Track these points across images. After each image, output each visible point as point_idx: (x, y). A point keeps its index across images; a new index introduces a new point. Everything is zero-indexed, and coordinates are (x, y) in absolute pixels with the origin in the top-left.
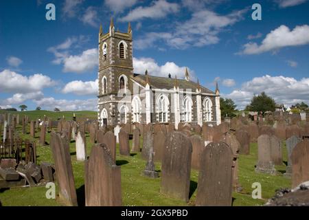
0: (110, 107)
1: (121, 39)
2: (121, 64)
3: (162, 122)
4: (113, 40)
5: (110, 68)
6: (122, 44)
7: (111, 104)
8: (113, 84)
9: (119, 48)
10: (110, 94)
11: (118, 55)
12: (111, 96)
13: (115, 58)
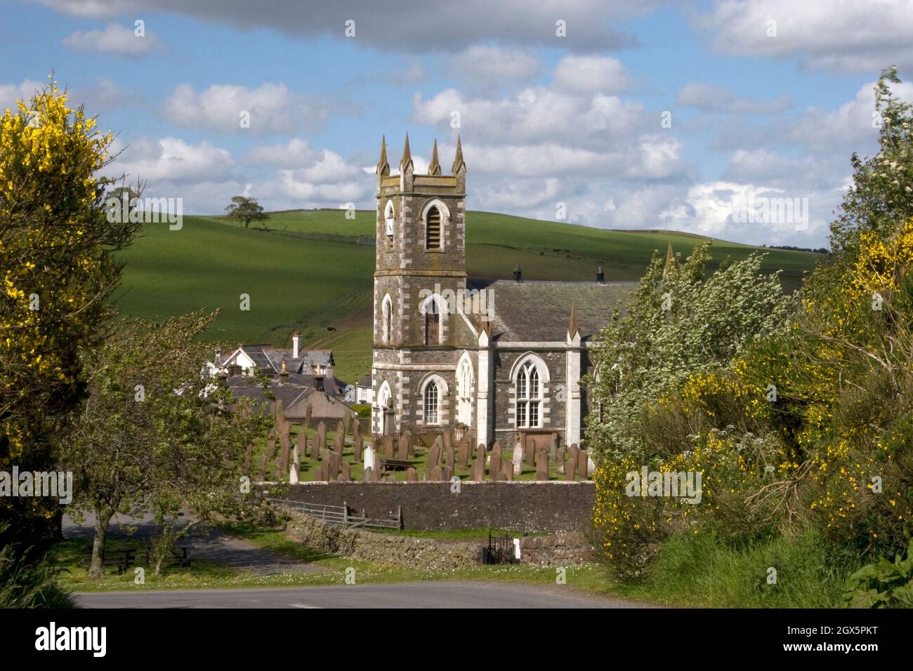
0: (397, 380)
1: (431, 197)
2: (430, 265)
3: (527, 426)
4: (408, 204)
5: (400, 280)
6: (434, 211)
7: (399, 374)
8: (405, 322)
9: (425, 223)
10: (398, 348)
11: (423, 242)
12: (401, 354)
13: (412, 251)
